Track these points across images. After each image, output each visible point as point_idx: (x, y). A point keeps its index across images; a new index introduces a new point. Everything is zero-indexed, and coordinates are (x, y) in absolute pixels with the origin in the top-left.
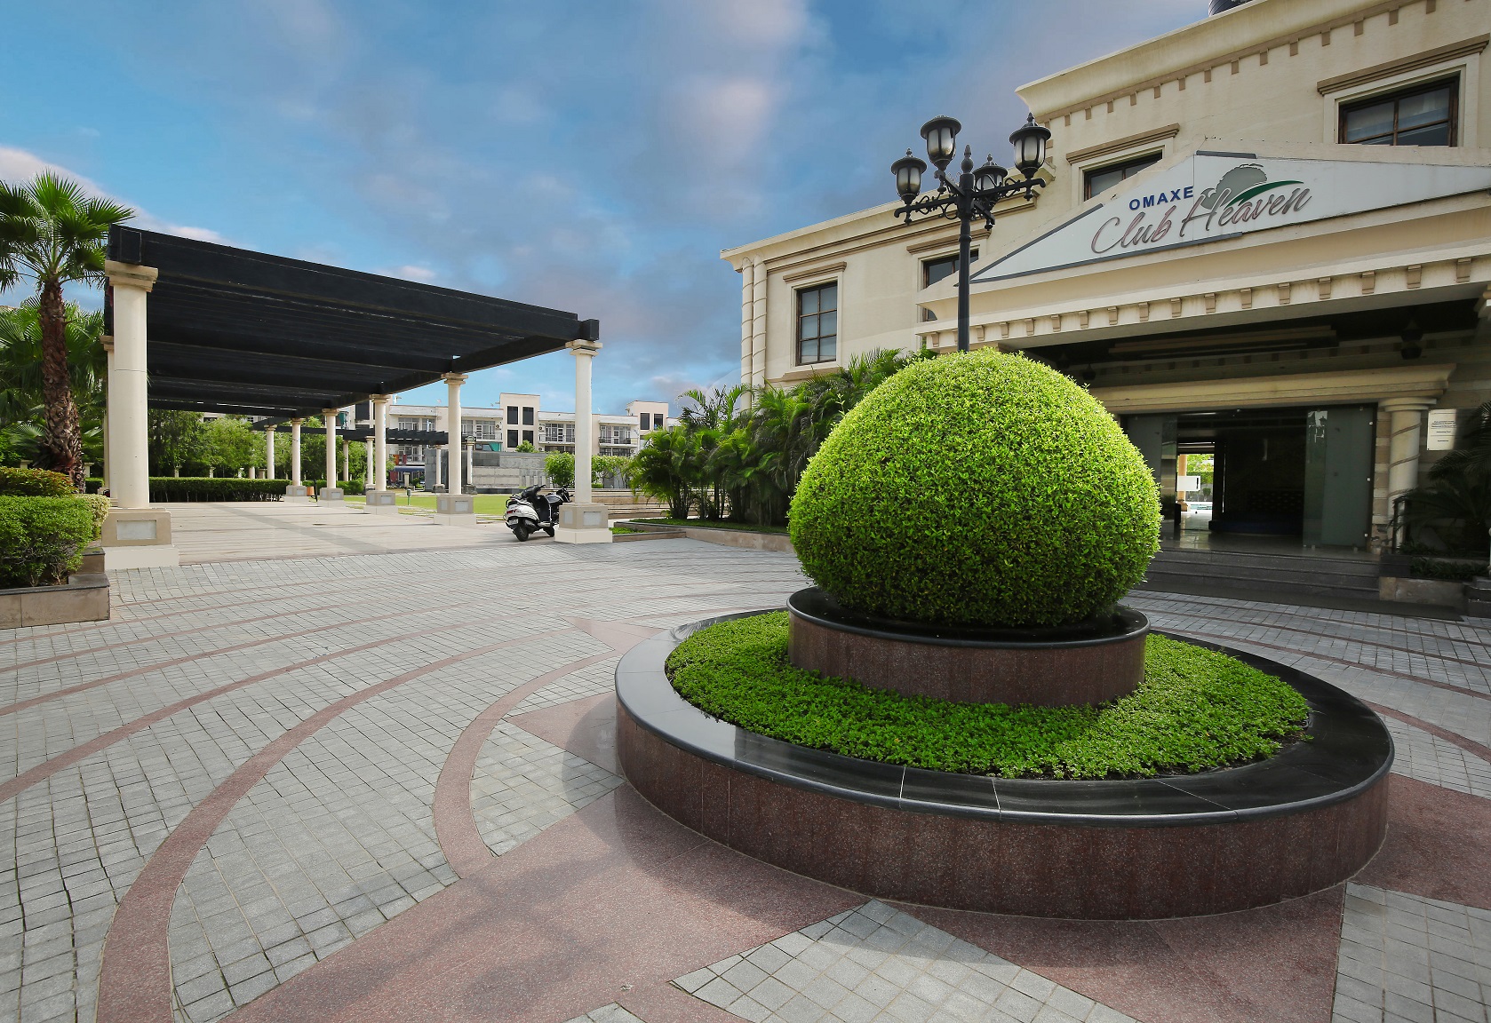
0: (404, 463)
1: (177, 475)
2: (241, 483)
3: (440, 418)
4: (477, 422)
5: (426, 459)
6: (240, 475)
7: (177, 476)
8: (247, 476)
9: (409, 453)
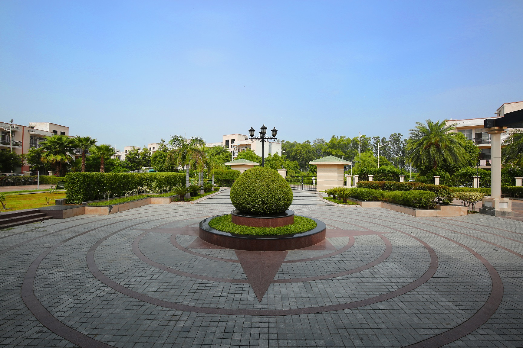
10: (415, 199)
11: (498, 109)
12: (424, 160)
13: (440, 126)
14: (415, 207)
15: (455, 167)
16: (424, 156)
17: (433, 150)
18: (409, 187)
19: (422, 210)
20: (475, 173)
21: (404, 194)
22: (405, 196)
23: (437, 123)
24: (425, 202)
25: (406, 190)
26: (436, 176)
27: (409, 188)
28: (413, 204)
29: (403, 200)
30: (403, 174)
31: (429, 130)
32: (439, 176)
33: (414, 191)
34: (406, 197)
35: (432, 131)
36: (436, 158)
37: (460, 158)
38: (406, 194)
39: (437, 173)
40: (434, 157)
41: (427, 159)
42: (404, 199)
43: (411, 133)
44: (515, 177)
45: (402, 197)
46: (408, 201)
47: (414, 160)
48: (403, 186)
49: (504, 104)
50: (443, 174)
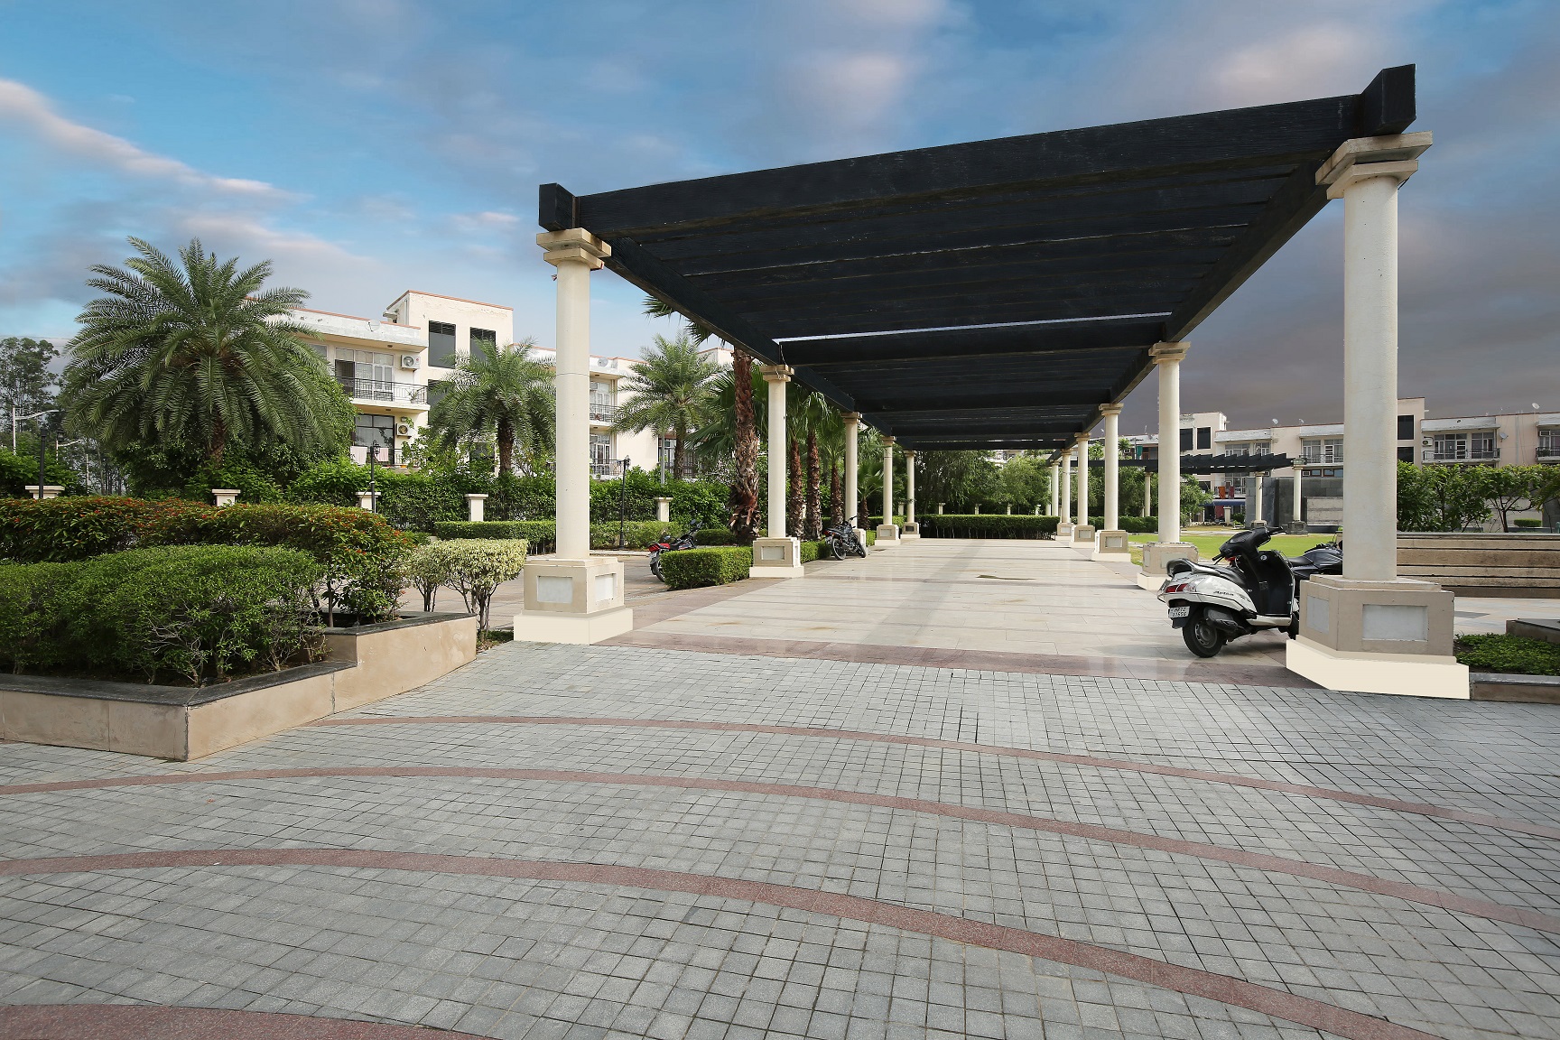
0: (1232, 497)
1: (977, 512)
2: (1038, 520)
3: (1276, 441)
4: (1327, 442)
5: (1247, 491)
6: (1037, 512)
7: (977, 514)
8: (1044, 513)
9: (1237, 483)
10: (173, 618)
11: (392, 306)
12: (168, 414)
13: (241, 281)
14: (171, 676)
15: (285, 463)
16: (169, 398)
17: (207, 376)
18: (105, 530)
19: (232, 691)
20: (363, 481)
21: (68, 580)
22: (77, 596)
23: (228, 270)
24: (255, 629)
25: (81, 555)
26: (224, 488)
27: (101, 538)
28: (159, 657)
29: (58, 631)
30: (54, 478)
31: (191, 288)
32: (233, 488)
33: (155, 553)
34: (89, 608)
35: (203, 296)
36: (224, 412)
37: (316, 422)
38: (88, 581)
39: (228, 477)
40: (216, 407)
41: (180, 413)
42: (64, 623)
43: (101, 284)
44: (470, 495)
45: (43, 612)
46: (104, 635)
47: (118, 411)
48: (50, 527)
49: (408, 292)
50: (250, 484)
